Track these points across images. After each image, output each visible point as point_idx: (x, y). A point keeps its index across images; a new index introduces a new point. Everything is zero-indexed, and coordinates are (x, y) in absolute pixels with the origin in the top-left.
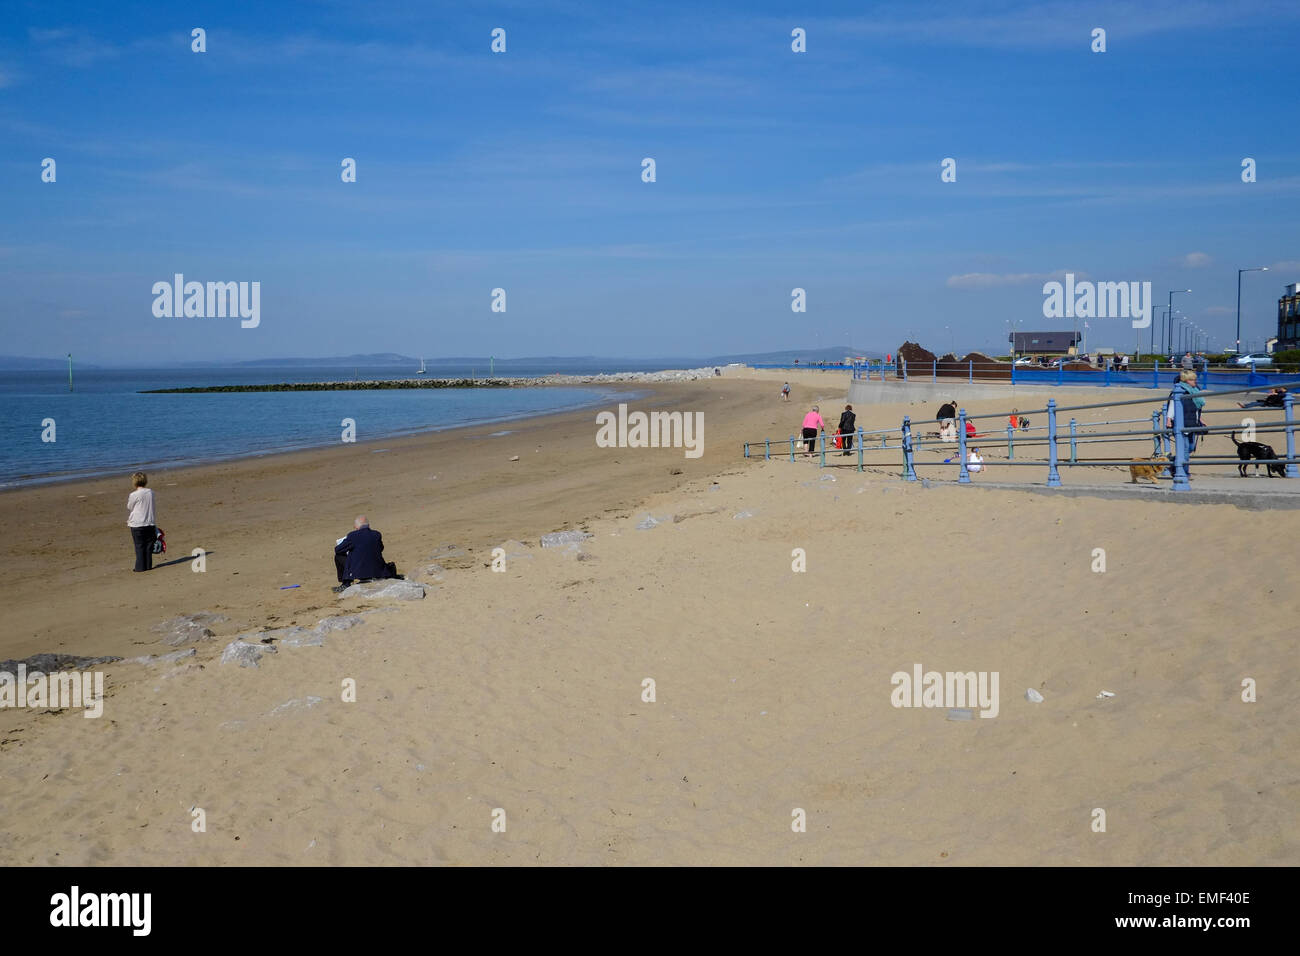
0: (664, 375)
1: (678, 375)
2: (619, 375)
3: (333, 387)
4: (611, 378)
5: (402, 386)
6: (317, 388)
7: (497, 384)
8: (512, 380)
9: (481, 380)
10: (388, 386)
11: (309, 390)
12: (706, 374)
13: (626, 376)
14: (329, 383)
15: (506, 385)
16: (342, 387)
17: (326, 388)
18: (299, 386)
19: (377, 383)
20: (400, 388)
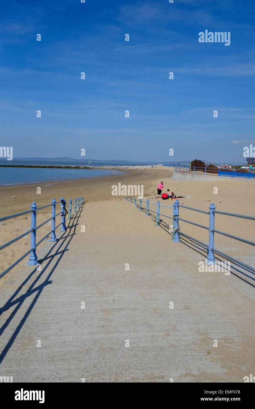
0: (137, 167)
1: (141, 167)
2: (123, 167)
3: (37, 167)
4: (121, 167)
5: (58, 167)
6: (32, 167)
7: (86, 168)
8: (91, 167)
9: (82, 167)
10: (54, 167)
11: (29, 167)
12: (149, 167)
13: (125, 167)
14: (36, 165)
15: (89, 168)
16: (40, 167)
17: (35, 167)
18: (27, 166)
19: (50, 166)
20: (57, 168)
